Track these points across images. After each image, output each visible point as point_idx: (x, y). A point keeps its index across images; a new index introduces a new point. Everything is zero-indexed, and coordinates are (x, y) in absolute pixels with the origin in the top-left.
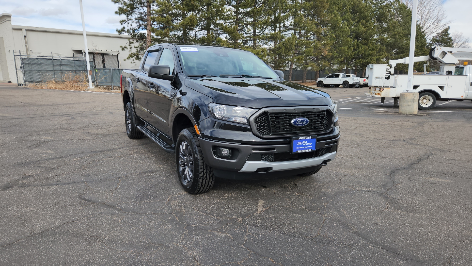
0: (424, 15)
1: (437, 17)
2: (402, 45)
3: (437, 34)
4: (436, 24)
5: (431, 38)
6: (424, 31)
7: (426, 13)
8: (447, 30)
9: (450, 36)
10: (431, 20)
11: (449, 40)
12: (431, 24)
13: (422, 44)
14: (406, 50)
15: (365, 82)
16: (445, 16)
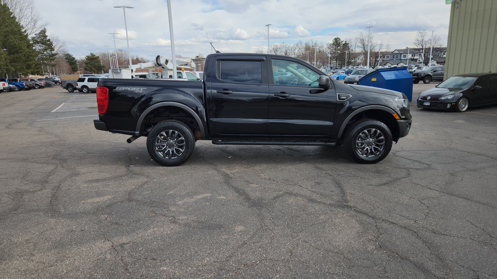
0: (16, 12)
1: (31, 16)
2: (15, 44)
3: (35, 34)
4: (33, 24)
5: (31, 39)
6: (25, 31)
7: (18, 10)
8: (44, 32)
9: (48, 38)
10: (26, 19)
11: (49, 43)
12: (27, 24)
13: (28, 44)
14: (20, 50)
15: (4, 87)
16: (40, 17)
